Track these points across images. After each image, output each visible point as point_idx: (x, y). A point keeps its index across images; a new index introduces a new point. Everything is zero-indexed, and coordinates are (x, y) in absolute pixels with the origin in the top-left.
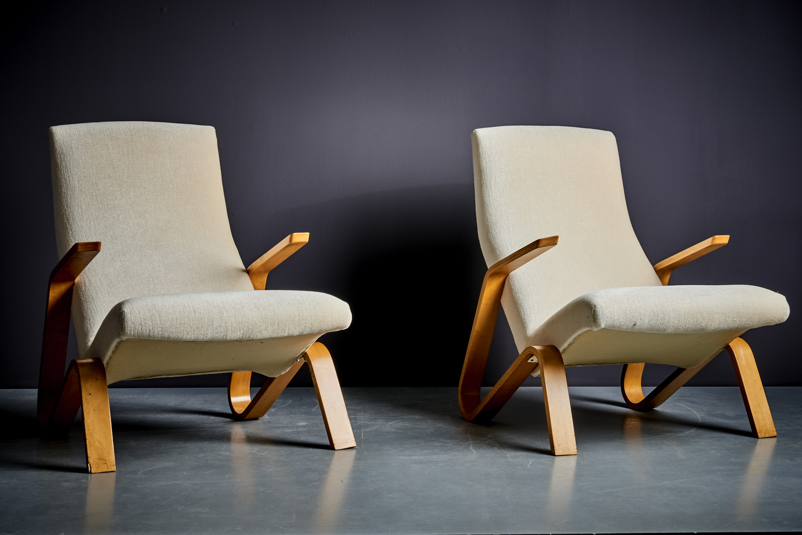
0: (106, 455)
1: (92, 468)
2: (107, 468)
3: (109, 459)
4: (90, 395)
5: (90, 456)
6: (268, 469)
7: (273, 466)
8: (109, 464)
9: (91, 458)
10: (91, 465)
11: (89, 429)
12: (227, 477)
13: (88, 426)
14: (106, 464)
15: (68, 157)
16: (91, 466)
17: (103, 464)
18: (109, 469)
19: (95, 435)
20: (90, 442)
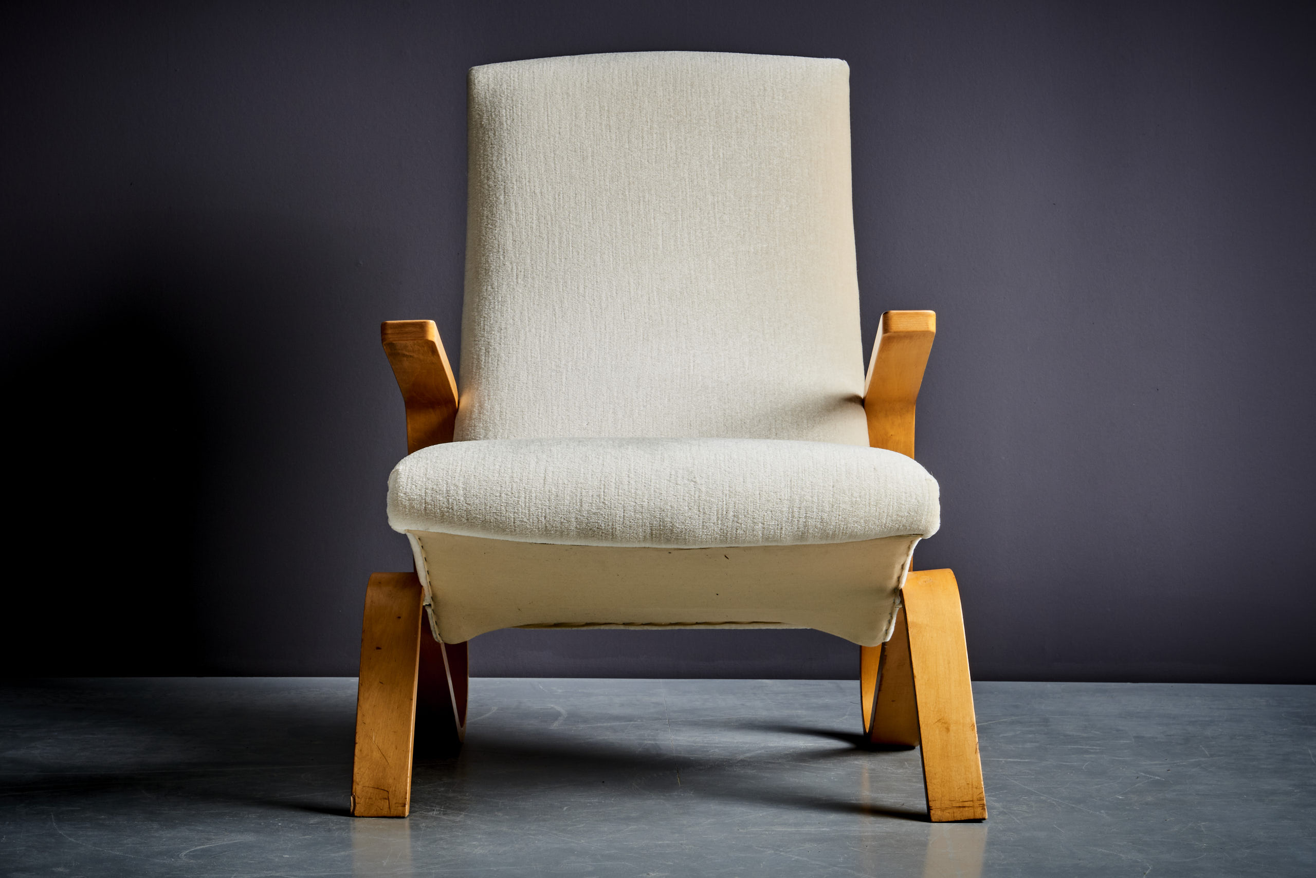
0: (391, 781)
1: (357, 804)
2: (389, 808)
3: (395, 791)
4: (380, 650)
5: (357, 780)
6: (476, 850)
7: (486, 843)
8: (393, 801)
9: (358, 784)
10: (356, 798)
11: (365, 723)
12: (385, 864)
13: (363, 715)
14: (388, 801)
15: (491, 134)
16: (356, 801)
17: (381, 799)
18: (392, 810)
19: (376, 737)
20: (361, 750)
